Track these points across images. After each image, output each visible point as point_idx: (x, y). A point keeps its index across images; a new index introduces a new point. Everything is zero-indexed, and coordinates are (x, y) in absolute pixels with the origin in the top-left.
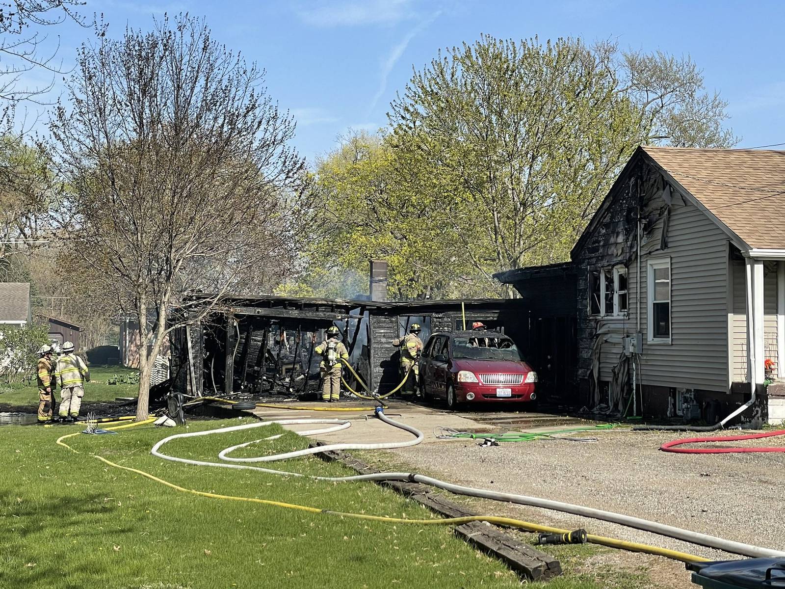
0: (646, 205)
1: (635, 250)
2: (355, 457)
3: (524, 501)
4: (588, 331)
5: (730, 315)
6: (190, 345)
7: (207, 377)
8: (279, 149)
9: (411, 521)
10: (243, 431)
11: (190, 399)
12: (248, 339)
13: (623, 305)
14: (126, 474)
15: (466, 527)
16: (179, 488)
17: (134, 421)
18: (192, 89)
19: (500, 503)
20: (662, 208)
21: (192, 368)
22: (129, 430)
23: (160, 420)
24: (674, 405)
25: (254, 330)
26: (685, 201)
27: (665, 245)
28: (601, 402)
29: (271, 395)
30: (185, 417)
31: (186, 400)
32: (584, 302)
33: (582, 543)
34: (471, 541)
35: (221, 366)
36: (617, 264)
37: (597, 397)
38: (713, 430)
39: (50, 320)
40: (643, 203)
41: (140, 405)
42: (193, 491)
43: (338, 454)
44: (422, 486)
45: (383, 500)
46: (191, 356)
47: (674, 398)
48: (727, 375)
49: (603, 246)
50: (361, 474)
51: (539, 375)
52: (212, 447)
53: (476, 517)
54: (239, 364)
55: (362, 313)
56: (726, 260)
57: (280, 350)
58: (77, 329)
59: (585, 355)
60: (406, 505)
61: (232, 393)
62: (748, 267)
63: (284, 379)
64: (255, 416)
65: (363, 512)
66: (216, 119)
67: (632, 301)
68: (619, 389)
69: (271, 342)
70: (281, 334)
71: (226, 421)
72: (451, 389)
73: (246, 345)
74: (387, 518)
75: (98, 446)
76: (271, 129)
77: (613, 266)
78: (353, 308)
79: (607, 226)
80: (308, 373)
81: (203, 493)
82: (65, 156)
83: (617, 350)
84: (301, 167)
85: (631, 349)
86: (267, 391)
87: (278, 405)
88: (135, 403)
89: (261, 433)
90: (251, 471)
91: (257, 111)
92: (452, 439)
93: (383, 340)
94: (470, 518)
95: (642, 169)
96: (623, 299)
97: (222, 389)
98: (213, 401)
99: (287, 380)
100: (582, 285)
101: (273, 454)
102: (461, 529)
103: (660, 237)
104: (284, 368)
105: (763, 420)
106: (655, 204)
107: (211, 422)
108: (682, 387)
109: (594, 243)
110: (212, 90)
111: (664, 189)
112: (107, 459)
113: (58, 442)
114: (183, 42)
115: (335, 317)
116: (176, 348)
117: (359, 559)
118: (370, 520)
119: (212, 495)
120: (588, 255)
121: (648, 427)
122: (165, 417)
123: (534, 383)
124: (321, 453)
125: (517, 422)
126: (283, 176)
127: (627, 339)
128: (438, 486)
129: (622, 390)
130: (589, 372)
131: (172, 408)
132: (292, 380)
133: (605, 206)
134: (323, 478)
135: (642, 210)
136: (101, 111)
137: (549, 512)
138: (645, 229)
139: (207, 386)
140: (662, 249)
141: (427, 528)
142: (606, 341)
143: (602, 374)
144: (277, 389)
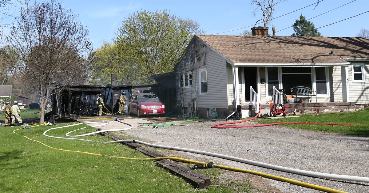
0: (198, 52)
1: (194, 66)
2: (112, 134)
3: (179, 149)
4: (180, 92)
5: (227, 84)
6: (57, 100)
7: (63, 110)
8: (83, 39)
9: (138, 159)
10: (74, 126)
11: (58, 117)
12: (75, 98)
13: (191, 83)
14: (33, 142)
15: (161, 162)
16: (51, 147)
17: (39, 124)
18: (56, 20)
19: (170, 150)
20: (203, 53)
21: (58, 107)
22: (37, 127)
23: (48, 124)
24: (209, 113)
25: (77, 95)
26: (211, 50)
27: (205, 64)
28: (184, 113)
29: (82, 115)
30: (55, 122)
31: (56, 117)
32: (178, 83)
33: (212, 168)
34: (165, 168)
35: (67, 106)
36: (188, 71)
37: (183, 112)
38: (224, 121)
39: (19, 96)
40: (197, 52)
41: (41, 119)
42: (56, 148)
43: (106, 133)
44: (139, 144)
45: (125, 150)
46: (57, 103)
47: (209, 111)
48: (227, 103)
49: (184, 66)
50: (115, 140)
51: (165, 105)
52: (64, 132)
53: (164, 157)
54: (73, 106)
55: (110, 89)
56: (226, 67)
57: (85, 101)
58: (27, 99)
59: (179, 99)
60: (134, 152)
61: (70, 114)
62: (234, 69)
63: (86, 110)
64: (78, 121)
65: (118, 155)
66: (64, 29)
67: (194, 82)
68: (191, 109)
69: (82, 99)
70: (85, 96)
71: (69, 123)
72: (138, 111)
73: (75, 100)
74: (128, 158)
75: (26, 133)
76: (81, 32)
77: (187, 72)
78: (107, 87)
79: (185, 60)
80: (94, 108)
81: (60, 149)
82: (16, 42)
83: (190, 97)
84: (91, 44)
85: (194, 97)
86: (81, 113)
87: (85, 118)
88: (40, 119)
89: (80, 127)
90: (77, 140)
91: (76, 27)
92: (142, 127)
93: (117, 97)
94: (162, 157)
95: (196, 42)
96: (191, 82)
97: (67, 113)
98: (65, 117)
99: (87, 110)
100: (177, 78)
101: (84, 134)
102: (159, 162)
103: (203, 62)
104: (86, 107)
105: (240, 117)
106: (200, 52)
107: (64, 124)
108: (211, 108)
109: (181, 65)
110: (62, 20)
111: (204, 47)
112: (28, 137)
113: (13, 132)
114: (53, 6)
115: (102, 91)
116: (53, 102)
117: (121, 178)
118: (121, 159)
119: (62, 150)
120: (179, 69)
121: (203, 120)
122: (49, 123)
123: (164, 108)
124: (100, 133)
125: (161, 120)
126: (85, 47)
127: (193, 94)
128: (145, 144)
129: (192, 109)
130: (180, 104)
131: (51, 120)
132: (89, 110)
133: (184, 54)
134: (102, 142)
135: (196, 54)
136: (27, 27)
137: (191, 154)
138: (198, 60)
139: (63, 113)
140: (204, 65)
141: (145, 162)
142: (186, 95)
143: (185, 105)
144: (84, 113)
